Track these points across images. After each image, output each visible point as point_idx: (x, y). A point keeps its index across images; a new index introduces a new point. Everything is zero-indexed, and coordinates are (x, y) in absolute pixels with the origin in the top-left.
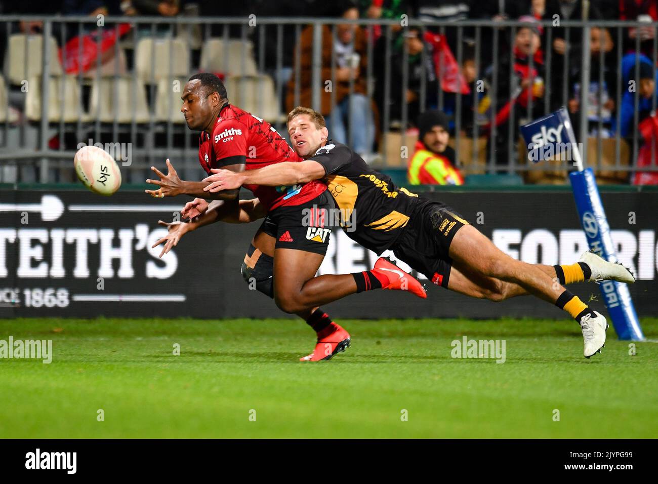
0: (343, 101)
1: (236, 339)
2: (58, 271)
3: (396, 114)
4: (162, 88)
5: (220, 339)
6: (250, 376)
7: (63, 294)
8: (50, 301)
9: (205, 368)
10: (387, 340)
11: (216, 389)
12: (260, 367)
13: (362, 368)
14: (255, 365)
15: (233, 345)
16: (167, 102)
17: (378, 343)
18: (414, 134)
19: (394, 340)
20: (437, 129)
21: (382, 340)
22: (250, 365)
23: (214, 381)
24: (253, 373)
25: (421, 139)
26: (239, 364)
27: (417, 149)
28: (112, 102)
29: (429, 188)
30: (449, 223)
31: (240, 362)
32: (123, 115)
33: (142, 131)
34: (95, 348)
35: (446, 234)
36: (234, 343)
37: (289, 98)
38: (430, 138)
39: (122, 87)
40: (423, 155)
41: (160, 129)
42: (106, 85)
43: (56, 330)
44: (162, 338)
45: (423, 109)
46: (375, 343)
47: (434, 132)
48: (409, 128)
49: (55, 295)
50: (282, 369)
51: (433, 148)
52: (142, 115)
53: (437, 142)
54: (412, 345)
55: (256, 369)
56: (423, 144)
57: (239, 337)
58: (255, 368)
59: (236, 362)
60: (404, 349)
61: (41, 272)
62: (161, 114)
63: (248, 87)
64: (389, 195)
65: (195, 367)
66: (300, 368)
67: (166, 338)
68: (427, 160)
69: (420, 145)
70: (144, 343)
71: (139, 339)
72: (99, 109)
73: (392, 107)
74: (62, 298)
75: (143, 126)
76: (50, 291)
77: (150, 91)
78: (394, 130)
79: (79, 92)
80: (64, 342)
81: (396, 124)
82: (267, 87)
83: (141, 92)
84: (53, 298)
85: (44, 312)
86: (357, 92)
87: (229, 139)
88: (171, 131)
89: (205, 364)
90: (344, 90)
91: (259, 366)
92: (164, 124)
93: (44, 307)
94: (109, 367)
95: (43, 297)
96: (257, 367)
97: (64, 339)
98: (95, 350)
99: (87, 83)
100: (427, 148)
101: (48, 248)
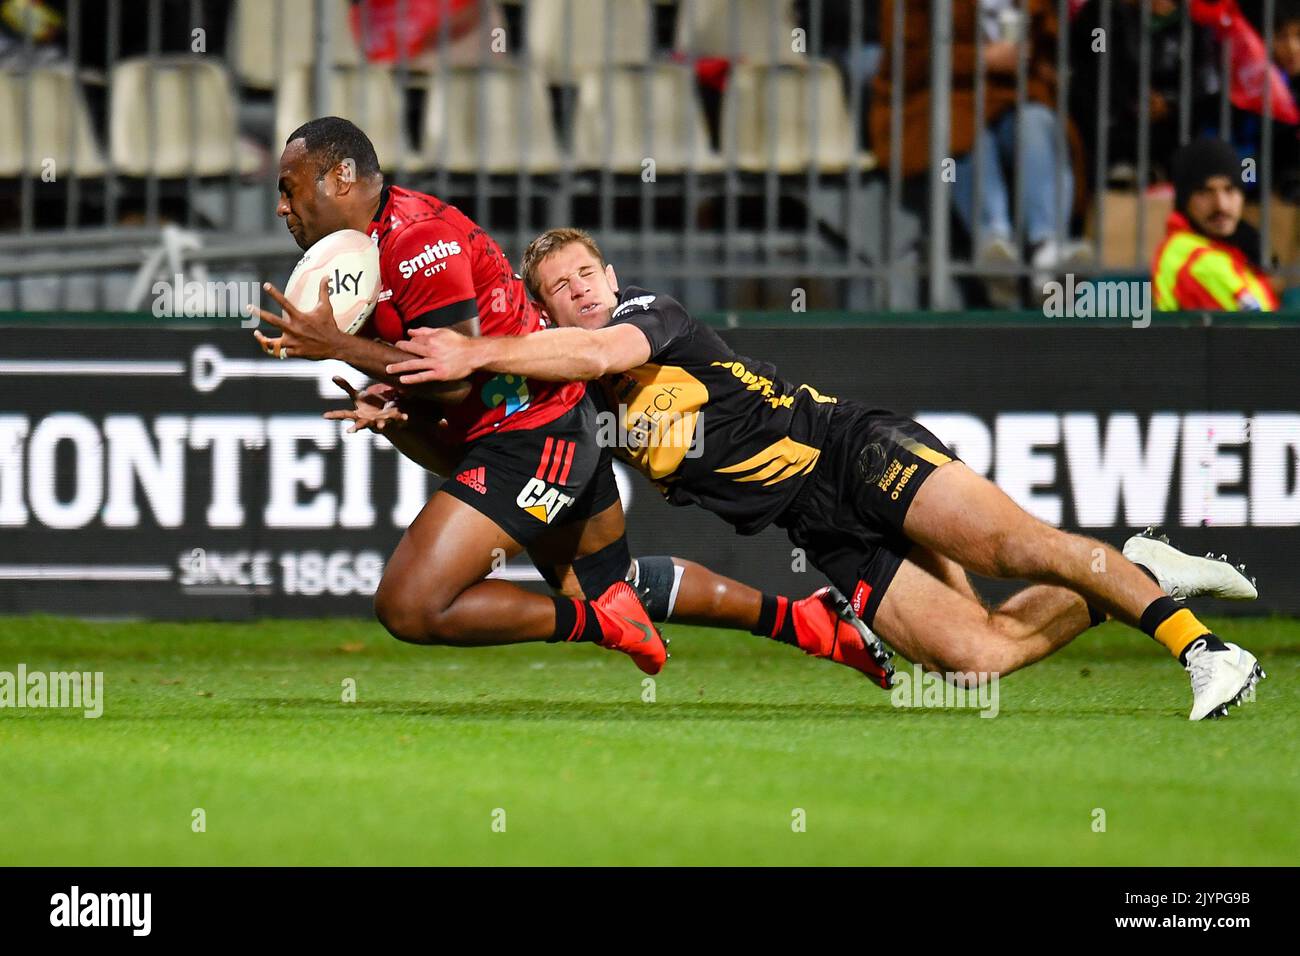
0: (1002, 119)
1: (759, 667)
2: (358, 512)
3: (1124, 150)
4: (589, 93)
5: (723, 665)
6: (791, 749)
7: (369, 566)
8: (340, 581)
9: (688, 733)
10: (1105, 666)
11: (713, 781)
12: (815, 731)
13: (1047, 730)
14: (803, 725)
15: (752, 680)
16: (599, 126)
17: (1085, 673)
18: (1164, 196)
19: (1119, 666)
20: (1218, 183)
21: (1094, 667)
22: (792, 724)
23: (709, 760)
24: (798, 743)
25: (1181, 206)
26: (767, 723)
27: (1172, 229)
28: (474, 126)
29: (1200, 319)
30: (902, 470)
31: (769, 718)
32: (499, 156)
33: (542, 192)
34: (438, 688)
35: (895, 496)
36: (756, 675)
37: (877, 117)
38: (1200, 205)
39: (497, 92)
40: (1183, 244)
41: (584, 187)
42: (459, 88)
43: (348, 647)
44: (590, 665)
45: (1185, 138)
46: (1076, 673)
47: (1212, 191)
48: (1153, 182)
49: (351, 567)
50: (866, 734)
51: (1209, 226)
52: (542, 156)
53: (1217, 214)
54: (1163, 678)
55: (805, 735)
56: (1186, 219)
57: (766, 662)
58: (802, 732)
59: (761, 718)
60: (1143, 687)
61: (319, 515)
62: (585, 152)
63: (785, 91)
64: (775, 403)
65: (667, 730)
66: (906, 731)
67: (600, 664)
68: (1195, 255)
69: (1179, 220)
70: (549, 675)
71: (539, 666)
72: (444, 143)
73: (1113, 132)
74: (367, 574)
75: (545, 180)
76: (339, 559)
77: (562, 100)
78: (1120, 186)
79: (397, 103)
80: (366, 673)
81: (1122, 172)
82: (828, 90)
83: (540, 104)
84: (347, 575)
85: (325, 606)
86: (1032, 99)
87: (437, 267)
88: (609, 192)
89: (689, 724)
90: (1003, 95)
91: (812, 727)
92: (592, 175)
93: (326, 595)
94: (469, 732)
95: (324, 571)
96: (806, 728)
97: (366, 667)
98: (437, 692)
99: (417, 83)
100: (1196, 228)
101: (334, 460)
